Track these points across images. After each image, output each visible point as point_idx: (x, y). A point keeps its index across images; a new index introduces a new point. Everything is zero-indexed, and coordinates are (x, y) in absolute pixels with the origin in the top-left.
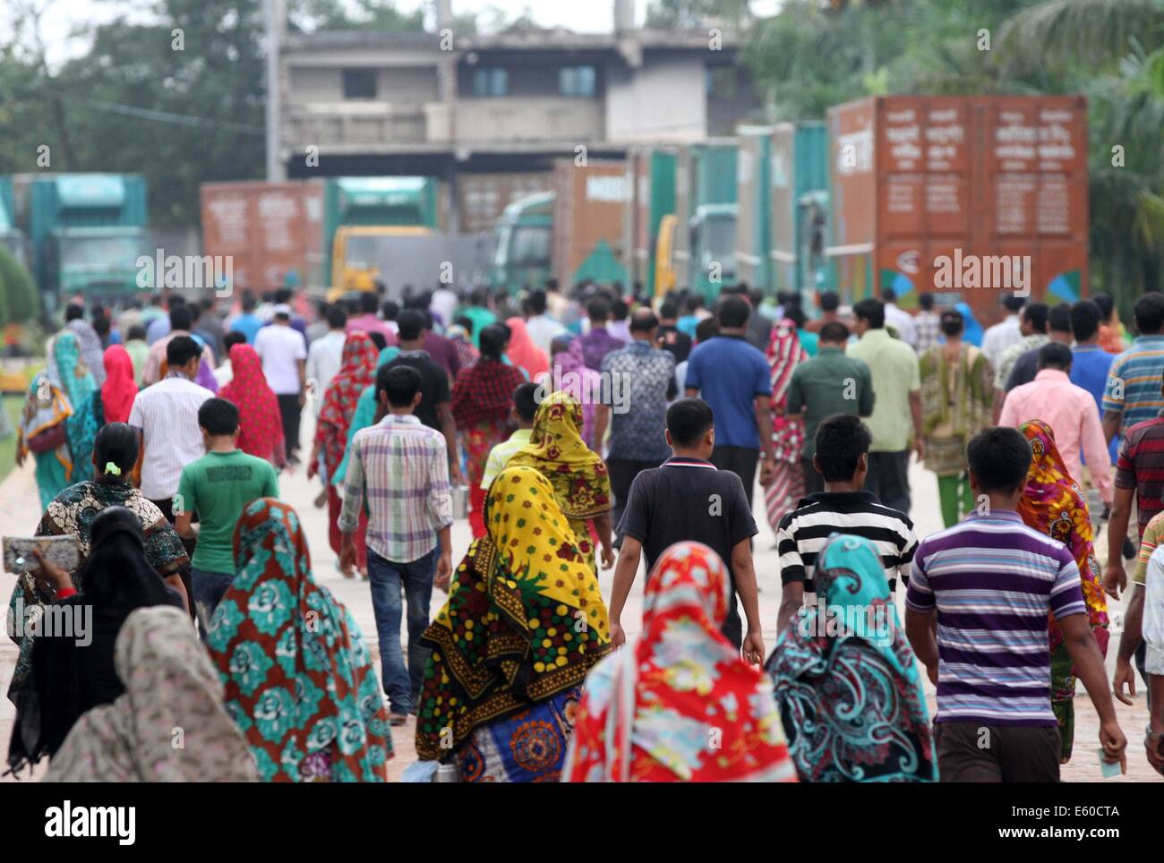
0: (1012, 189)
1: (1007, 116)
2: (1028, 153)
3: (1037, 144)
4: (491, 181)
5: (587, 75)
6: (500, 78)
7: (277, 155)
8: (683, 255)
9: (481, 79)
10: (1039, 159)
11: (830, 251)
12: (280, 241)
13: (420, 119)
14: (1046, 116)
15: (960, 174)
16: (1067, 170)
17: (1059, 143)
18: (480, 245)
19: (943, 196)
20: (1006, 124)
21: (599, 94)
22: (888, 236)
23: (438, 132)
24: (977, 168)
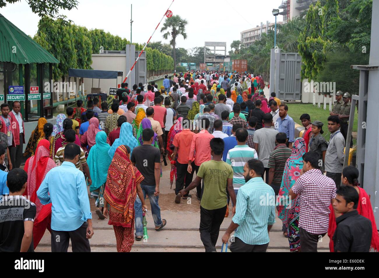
0: (243, 66)
4: (216, 64)
6: (218, 58)
7: (205, 62)
8: (225, 69)
10: (244, 64)
12: (204, 67)
14: (245, 61)
16: (246, 65)
17: (246, 63)
18: (215, 68)
19: (238, 66)
20: (242, 62)
21: (224, 59)
22: (235, 68)
23: (214, 61)
24: (240, 64)
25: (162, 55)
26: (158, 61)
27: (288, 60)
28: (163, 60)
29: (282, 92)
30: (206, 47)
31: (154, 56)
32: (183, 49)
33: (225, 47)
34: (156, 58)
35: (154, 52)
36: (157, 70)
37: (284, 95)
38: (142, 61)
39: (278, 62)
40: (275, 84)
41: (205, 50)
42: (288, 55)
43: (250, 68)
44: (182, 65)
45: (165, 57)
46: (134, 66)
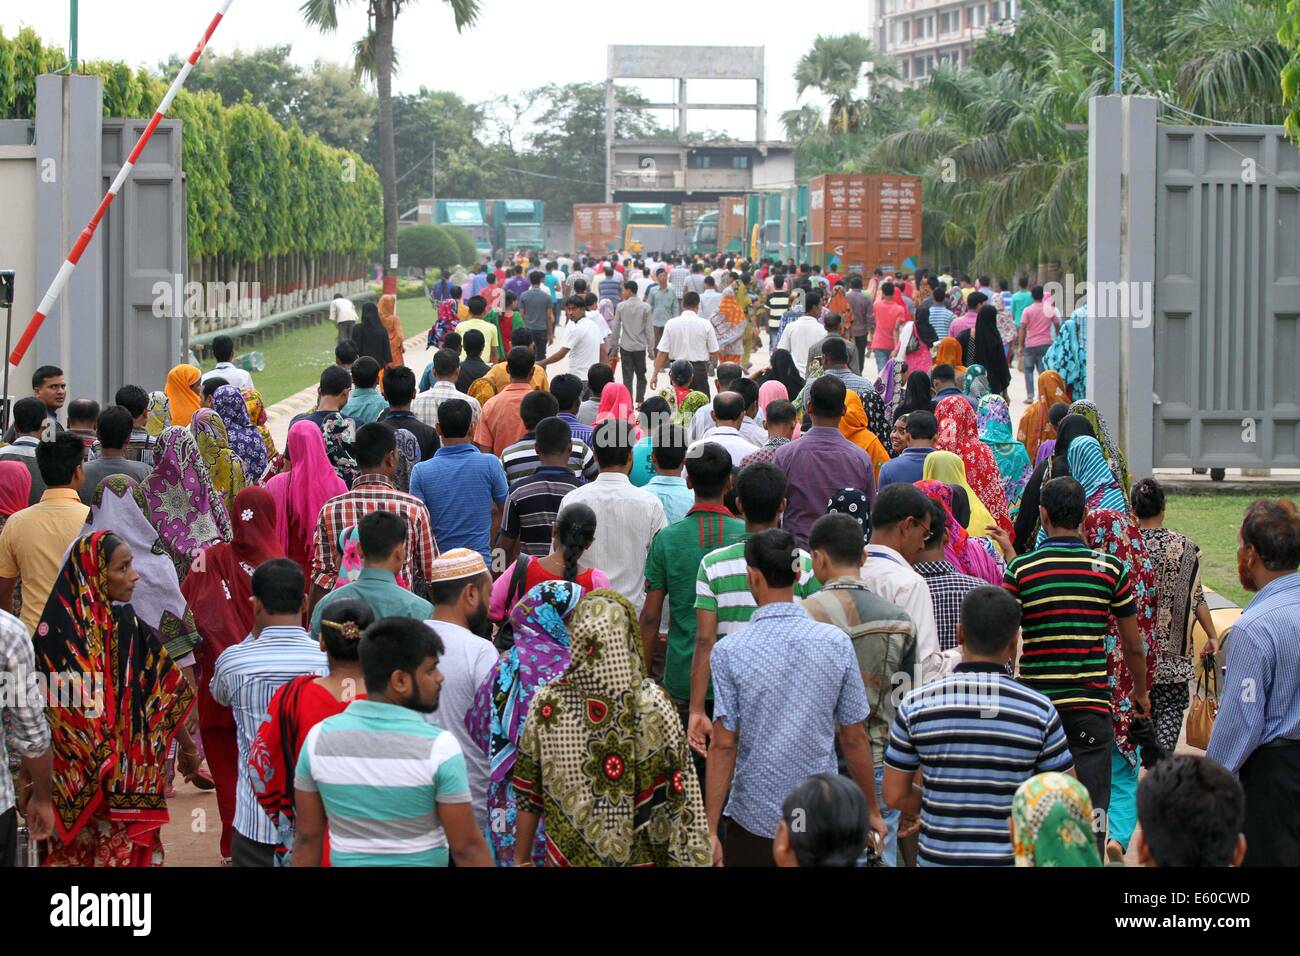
0: (887, 218)
1: (885, 184)
2: (895, 201)
3: (899, 198)
4: (696, 205)
5: (744, 160)
6: (707, 160)
7: (610, 191)
8: (759, 242)
9: (699, 160)
10: (900, 205)
11: (807, 244)
12: (606, 229)
13: (672, 177)
14: (903, 185)
15: (863, 210)
16: (912, 210)
17: (909, 197)
18: (686, 234)
19: (855, 220)
20: (884, 188)
21: (749, 168)
22: (830, 238)
23: (679, 183)
24: (871, 208)
25: (294, 146)
26: (263, 186)
27: (1213, 176)
28: (302, 181)
29: (1176, 409)
30: (619, 82)
31: (237, 154)
32: (450, 102)
33: (760, 84)
34: (257, 165)
35: (241, 126)
36: (257, 254)
37: (1195, 427)
38: (155, 195)
39: (1143, 193)
40: (1126, 349)
41: (611, 103)
42: (1208, 136)
43: (939, 229)
44: (443, 217)
45: (316, 158)
46: (93, 228)
